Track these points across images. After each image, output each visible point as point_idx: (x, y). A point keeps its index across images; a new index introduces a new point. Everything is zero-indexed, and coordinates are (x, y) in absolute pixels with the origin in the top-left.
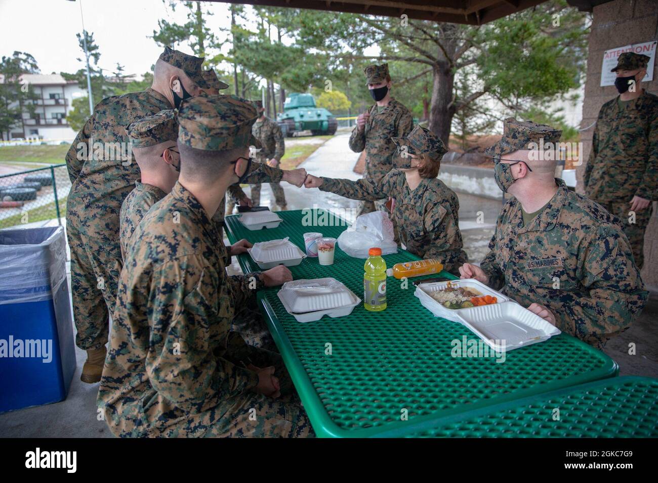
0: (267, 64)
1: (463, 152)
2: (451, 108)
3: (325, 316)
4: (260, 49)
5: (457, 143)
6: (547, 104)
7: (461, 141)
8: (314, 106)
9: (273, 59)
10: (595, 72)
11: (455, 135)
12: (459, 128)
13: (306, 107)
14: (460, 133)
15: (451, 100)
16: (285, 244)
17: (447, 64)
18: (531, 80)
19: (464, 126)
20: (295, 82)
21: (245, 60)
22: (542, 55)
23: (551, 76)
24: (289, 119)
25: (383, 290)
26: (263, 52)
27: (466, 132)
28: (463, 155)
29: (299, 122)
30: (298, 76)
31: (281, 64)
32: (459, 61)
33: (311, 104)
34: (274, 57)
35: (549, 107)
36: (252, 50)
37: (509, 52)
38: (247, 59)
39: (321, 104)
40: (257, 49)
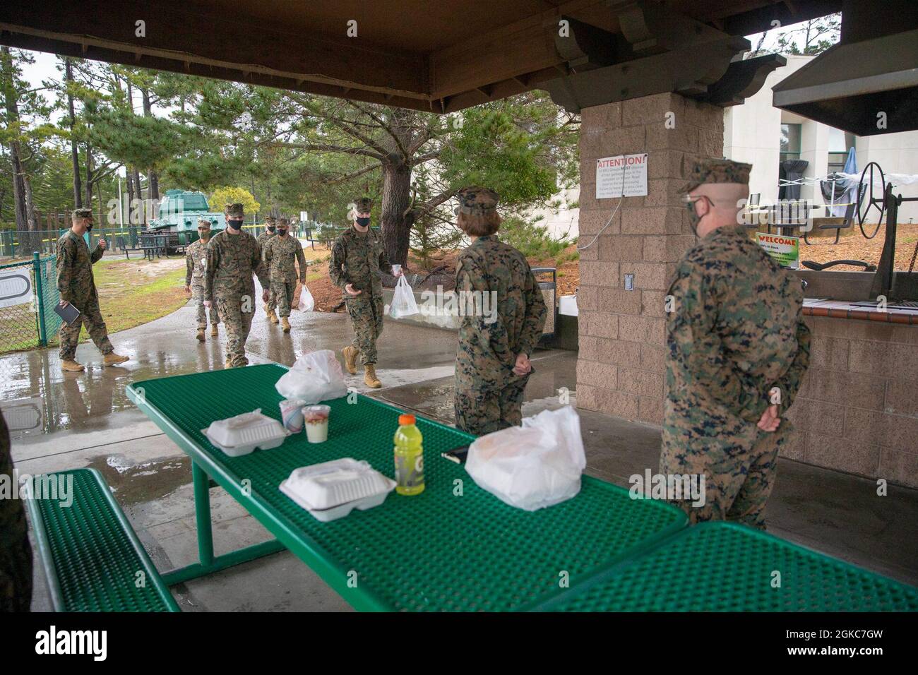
0: (141, 147)
1: (427, 273)
2: (407, 215)
3: (355, 510)
4: (128, 126)
5: (417, 261)
6: (523, 212)
7: (422, 259)
8: (207, 209)
9: (150, 141)
10: (589, 182)
11: (414, 250)
12: (419, 241)
13: (194, 210)
14: (420, 248)
15: (407, 205)
16: (258, 419)
17: (402, 158)
18: (508, 183)
19: (425, 239)
20: (190, 177)
21: (104, 140)
22: (518, 153)
23: (530, 178)
24: (168, 227)
25: (420, 466)
26: (135, 130)
27: (428, 247)
28: (428, 277)
29: (185, 232)
30: (194, 169)
31: (163, 149)
32: (417, 155)
33: (201, 206)
34: (152, 138)
35: (527, 215)
36: (115, 125)
37: (480, 147)
38: (109, 139)
39: (215, 206)
40: (124, 125)
